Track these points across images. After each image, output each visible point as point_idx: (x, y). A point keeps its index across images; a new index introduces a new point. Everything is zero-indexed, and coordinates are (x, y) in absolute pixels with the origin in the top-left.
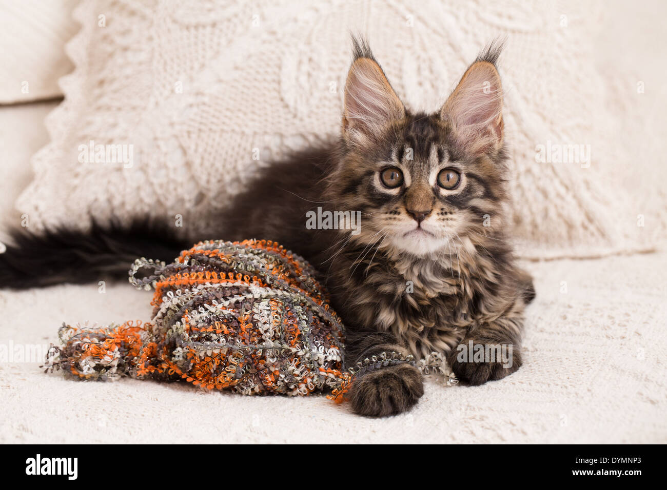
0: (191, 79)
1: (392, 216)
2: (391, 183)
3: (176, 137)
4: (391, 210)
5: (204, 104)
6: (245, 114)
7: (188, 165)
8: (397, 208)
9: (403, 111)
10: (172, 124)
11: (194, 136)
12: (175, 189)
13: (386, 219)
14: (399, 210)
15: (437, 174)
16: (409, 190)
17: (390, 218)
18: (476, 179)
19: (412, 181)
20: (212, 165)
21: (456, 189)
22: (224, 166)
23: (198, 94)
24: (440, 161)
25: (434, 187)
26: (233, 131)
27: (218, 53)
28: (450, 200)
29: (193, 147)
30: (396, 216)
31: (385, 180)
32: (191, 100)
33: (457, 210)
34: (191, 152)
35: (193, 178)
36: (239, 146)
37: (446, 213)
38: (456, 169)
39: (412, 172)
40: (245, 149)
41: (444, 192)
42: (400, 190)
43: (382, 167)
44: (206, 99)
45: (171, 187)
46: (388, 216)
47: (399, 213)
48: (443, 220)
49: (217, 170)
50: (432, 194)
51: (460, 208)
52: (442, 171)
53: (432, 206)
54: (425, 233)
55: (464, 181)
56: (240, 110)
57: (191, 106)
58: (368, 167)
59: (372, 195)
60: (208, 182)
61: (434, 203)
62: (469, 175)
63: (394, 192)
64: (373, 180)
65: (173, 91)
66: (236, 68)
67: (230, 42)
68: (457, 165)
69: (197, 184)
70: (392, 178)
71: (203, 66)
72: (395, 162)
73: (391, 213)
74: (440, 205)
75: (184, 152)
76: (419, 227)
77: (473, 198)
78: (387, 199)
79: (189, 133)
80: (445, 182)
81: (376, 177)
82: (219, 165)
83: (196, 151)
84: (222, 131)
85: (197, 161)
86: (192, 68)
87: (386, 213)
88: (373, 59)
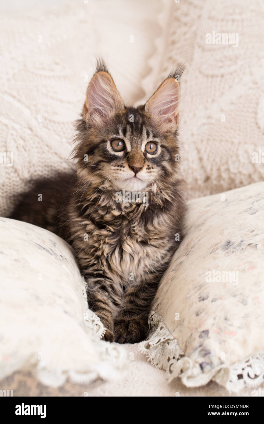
0: (206, 108)
1: (119, 168)
2: (117, 148)
3: (194, 143)
4: (118, 164)
5: (212, 124)
6: (235, 131)
7: (201, 159)
8: (122, 164)
9: (123, 106)
10: (193, 135)
11: (205, 143)
12: (192, 173)
13: (115, 170)
14: (124, 165)
15: (145, 145)
16: (130, 154)
17: (118, 169)
18: (166, 149)
19: (132, 148)
20: (214, 160)
21: (155, 154)
22: (221, 161)
23: (209, 117)
24: (148, 137)
25: (144, 152)
26: (227, 141)
27: (222, 94)
28: (152, 160)
29: (203, 149)
30: (122, 169)
31: (114, 147)
32: (205, 121)
33: (156, 166)
34: (202, 152)
35: (203, 167)
36: (230, 149)
37: (150, 168)
38: (155, 142)
39: (131, 143)
40: (233, 152)
41: (149, 156)
42: (124, 153)
43: (112, 138)
44: (213, 121)
45: (190, 171)
46: (116, 168)
47: (124, 167)
48: (149, 172)
49: (216, 163)
50: (144, 157)
51: (158, 166)
52: (148, 143)
53: (144, 164)
54: (138, 179)
55: (160, 150)
56: (232, 128)
57: (204, 124)
58: (102, 138)
59: (105, 154)
60: (211, 170)
61: (145, 162)
62: (162, 146)
63: (120, 154)
64: (106, 146)
65: (195, 115)
66: (232, 103)
67: (231, 87)
68: (157, 140)
69: (205, 171)
70: (118, 145)
71: (213, 101)
72: (121, 136)
73: (118, 166)
74: (147, 163)
75: (199, 152)
76: (135, 176)
77: (164, 160)
78: (115, 158)
79: (202, 141)
80: (149, 150)
81: (108, 144)
82: (218, 160)
83: (205, 151)
84: (221, 140)
85: (205, 158)
86: (207, 101)
87: (115, 166)
88: (108, 72)
